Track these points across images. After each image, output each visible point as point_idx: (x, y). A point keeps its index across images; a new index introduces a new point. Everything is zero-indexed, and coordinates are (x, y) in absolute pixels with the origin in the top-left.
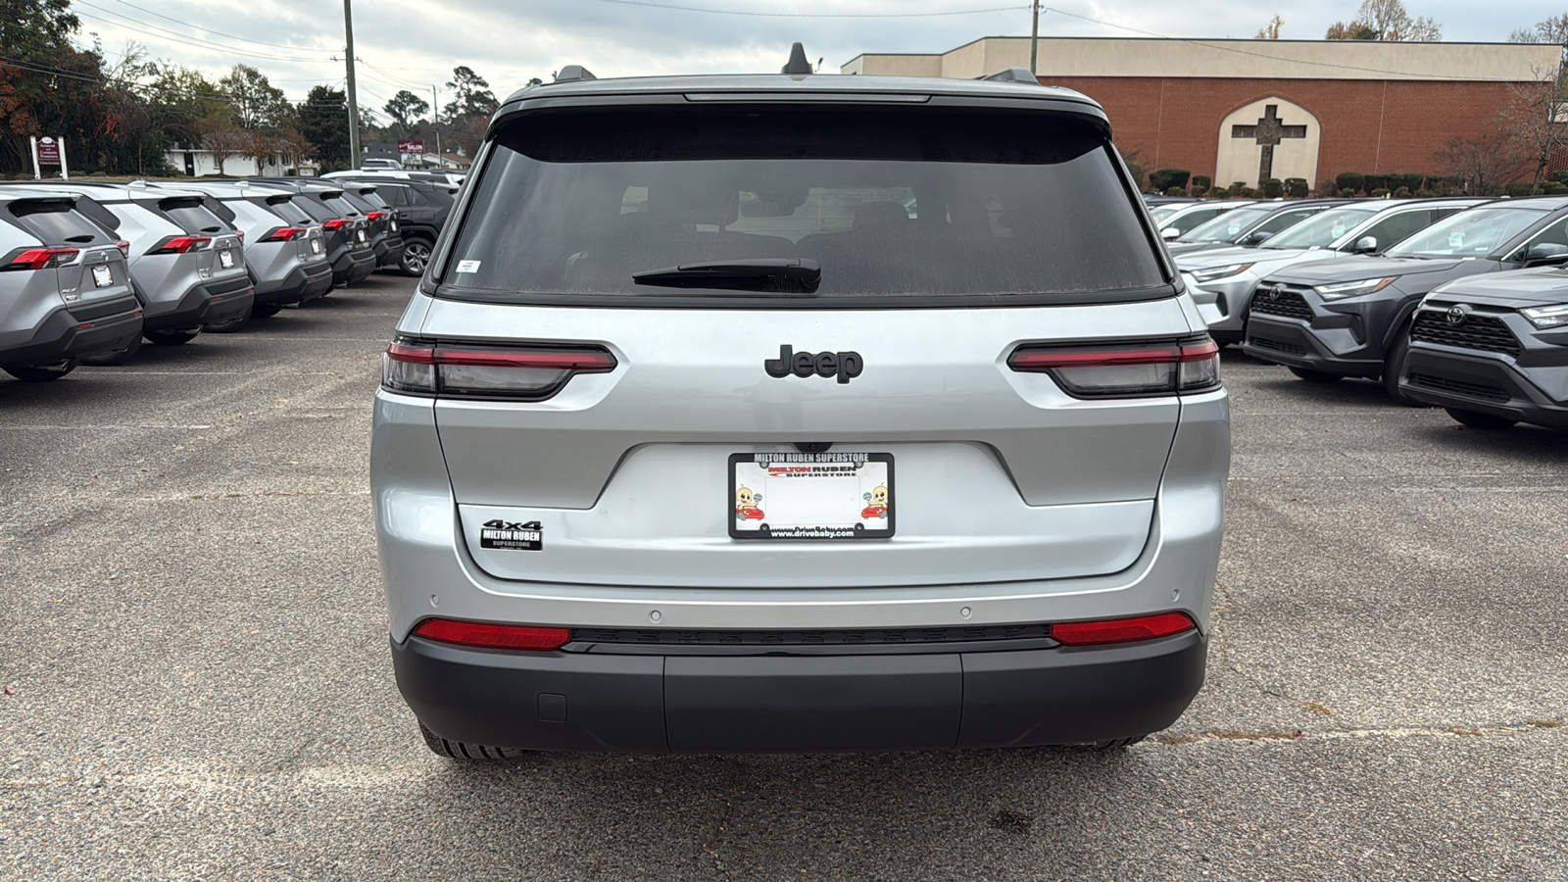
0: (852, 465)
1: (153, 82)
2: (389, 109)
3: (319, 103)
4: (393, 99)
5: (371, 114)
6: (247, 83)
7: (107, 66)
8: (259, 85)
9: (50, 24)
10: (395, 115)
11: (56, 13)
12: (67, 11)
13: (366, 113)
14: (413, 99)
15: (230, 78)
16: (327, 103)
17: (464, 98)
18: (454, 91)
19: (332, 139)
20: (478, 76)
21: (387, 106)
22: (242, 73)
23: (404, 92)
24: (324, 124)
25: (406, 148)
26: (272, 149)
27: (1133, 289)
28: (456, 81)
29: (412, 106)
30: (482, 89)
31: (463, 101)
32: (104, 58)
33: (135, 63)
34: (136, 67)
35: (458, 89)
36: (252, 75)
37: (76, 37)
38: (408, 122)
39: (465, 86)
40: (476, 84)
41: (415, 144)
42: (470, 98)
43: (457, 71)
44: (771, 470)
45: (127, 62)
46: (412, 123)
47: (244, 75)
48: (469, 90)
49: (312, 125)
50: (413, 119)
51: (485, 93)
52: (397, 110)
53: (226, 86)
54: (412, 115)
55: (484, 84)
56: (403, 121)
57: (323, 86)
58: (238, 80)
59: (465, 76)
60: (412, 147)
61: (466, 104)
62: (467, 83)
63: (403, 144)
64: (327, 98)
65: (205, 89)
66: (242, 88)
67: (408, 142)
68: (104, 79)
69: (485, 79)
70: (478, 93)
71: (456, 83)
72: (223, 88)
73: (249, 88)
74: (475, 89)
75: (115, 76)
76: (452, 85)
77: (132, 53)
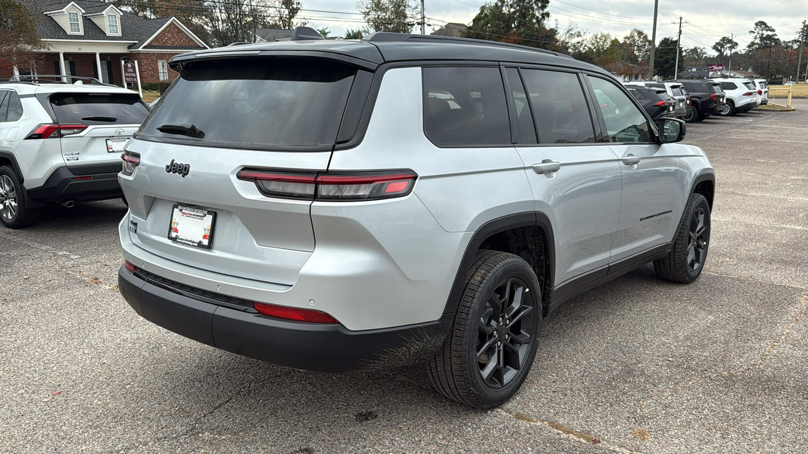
0: (202, 215)
1: (577, 41)
2: (715, 48)
3: (664, 46)
4: (718, 42)
5: (704, 50)
6: (637, 38)
7: (559, 35)
8: (643, 39)
9: (538, 17)
10: (718, 50)
11: (541, 12)
12: (546, 10)
13: (701, 50)
14: (730, 41)
15: (629, 35)
16: (669, 46)
17: (759, 39)
18: (753, 35)
19: (668, 65)
20: (769, 26)
21: (714, 46)
22: (635, 33)
23: (725, 38)
24: (665, 57)
25: (713, 68)
26: (632, 71)
27: (310, 145)
28: (755, 29)
29: (729, 45)
30: (770, 33)
31: (758, 41)
32: (559, 31)
33: (571, 32)
34: (572, 34)
35: (756, 34)
36: (640, 33)
37: (548, 22)
38: (725, 54)
39: (760, 32)
40: (767, 30)
41: (718, 66)
42: (762, 39)
43: (757, 24)
44: (183, 213)
45: (568, 32)
46: (727, 54)
47: (636, 34)
48: (763, 34)
49: (659, 58)
50: (727, 52)
51: (772, 35)
52: (719, 48)
53: (627, 40)
54: (727, 50)
55: (773, 30)
56: (722, 53)
57: (668, 38)
58: (633, 37)
59: (761, 26)
60: (717, 68)
61: (759, 42)
62: (762, 30)
63: (711, 66)
64: (669, 44)
65: (615, 42)
66: (634, 40)
67: (714, 65)
68: (557, 41)
69: (773, 27)
70: (768, 35)
71: (755, 31)
72: (625, 41)
73: (638, 40)
74: (766, 33)
75: (562, 39)
76: (752, 32)
77: (571, 28)
